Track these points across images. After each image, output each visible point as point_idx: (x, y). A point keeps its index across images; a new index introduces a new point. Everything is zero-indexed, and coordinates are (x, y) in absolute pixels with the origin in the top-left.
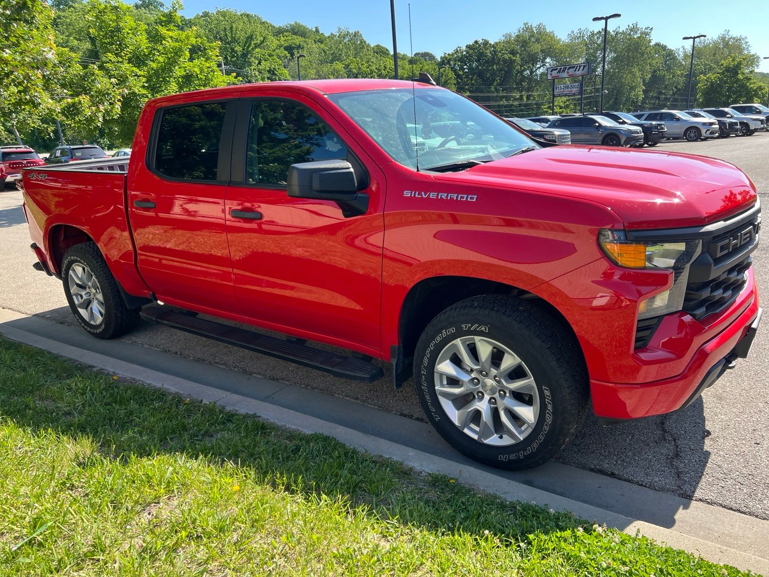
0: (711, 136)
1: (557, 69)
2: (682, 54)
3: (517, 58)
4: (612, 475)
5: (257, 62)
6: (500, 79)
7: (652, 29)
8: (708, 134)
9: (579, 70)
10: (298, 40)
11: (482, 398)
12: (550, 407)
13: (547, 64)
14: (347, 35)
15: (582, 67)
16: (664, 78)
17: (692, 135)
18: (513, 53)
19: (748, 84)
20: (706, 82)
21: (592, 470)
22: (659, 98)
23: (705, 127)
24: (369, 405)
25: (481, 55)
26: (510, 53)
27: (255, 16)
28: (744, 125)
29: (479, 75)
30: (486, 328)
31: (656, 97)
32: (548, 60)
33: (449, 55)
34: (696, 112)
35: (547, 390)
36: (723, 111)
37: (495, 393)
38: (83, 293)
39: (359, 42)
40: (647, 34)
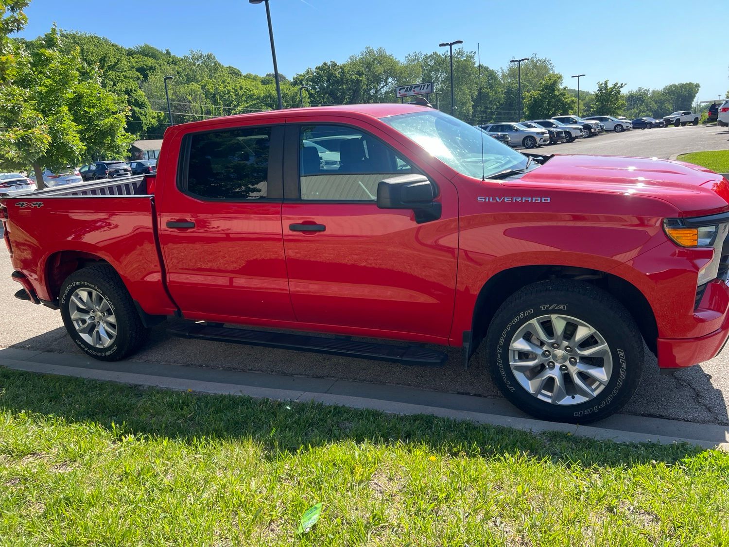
0: (544, 143)
1: (404, 88)
2: (500, 75)
3: (364, 78)
4: (661, 417)
5: (112, 83)
6: (349, 98)
7: (475, 53)
8: (542, 142)
9: (423, 89)
10: (150, 62)
11: (553, 367)
12: (624, 365)
13: (390, 84)
14: (201, 57)
15: (426, 87)
16: (488, 95)
17: (529, 143)
18: (360, 74)
19: (563, 99)
20: (530, 98)
21: (643, 415)
22: (485, 112)
23: (538, 136)
24: (424, 389)
25: (330, 76)
26: (356, 74)
27: (103, 38)
28: (568, 133)
29: (330, 94)
30: (564, 307)
31: (483, 111)
32: (390, 80)
33: (301, 75)
34: (529, 123)
35: (622, 352)
36: (550, 123)
37: (565, 361)
38: (87, 317)
39: (213, 64)
40: (472, 57)
